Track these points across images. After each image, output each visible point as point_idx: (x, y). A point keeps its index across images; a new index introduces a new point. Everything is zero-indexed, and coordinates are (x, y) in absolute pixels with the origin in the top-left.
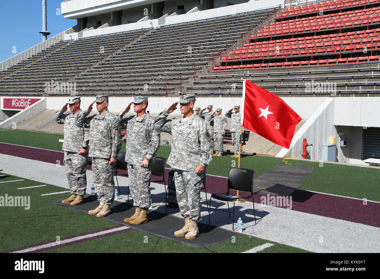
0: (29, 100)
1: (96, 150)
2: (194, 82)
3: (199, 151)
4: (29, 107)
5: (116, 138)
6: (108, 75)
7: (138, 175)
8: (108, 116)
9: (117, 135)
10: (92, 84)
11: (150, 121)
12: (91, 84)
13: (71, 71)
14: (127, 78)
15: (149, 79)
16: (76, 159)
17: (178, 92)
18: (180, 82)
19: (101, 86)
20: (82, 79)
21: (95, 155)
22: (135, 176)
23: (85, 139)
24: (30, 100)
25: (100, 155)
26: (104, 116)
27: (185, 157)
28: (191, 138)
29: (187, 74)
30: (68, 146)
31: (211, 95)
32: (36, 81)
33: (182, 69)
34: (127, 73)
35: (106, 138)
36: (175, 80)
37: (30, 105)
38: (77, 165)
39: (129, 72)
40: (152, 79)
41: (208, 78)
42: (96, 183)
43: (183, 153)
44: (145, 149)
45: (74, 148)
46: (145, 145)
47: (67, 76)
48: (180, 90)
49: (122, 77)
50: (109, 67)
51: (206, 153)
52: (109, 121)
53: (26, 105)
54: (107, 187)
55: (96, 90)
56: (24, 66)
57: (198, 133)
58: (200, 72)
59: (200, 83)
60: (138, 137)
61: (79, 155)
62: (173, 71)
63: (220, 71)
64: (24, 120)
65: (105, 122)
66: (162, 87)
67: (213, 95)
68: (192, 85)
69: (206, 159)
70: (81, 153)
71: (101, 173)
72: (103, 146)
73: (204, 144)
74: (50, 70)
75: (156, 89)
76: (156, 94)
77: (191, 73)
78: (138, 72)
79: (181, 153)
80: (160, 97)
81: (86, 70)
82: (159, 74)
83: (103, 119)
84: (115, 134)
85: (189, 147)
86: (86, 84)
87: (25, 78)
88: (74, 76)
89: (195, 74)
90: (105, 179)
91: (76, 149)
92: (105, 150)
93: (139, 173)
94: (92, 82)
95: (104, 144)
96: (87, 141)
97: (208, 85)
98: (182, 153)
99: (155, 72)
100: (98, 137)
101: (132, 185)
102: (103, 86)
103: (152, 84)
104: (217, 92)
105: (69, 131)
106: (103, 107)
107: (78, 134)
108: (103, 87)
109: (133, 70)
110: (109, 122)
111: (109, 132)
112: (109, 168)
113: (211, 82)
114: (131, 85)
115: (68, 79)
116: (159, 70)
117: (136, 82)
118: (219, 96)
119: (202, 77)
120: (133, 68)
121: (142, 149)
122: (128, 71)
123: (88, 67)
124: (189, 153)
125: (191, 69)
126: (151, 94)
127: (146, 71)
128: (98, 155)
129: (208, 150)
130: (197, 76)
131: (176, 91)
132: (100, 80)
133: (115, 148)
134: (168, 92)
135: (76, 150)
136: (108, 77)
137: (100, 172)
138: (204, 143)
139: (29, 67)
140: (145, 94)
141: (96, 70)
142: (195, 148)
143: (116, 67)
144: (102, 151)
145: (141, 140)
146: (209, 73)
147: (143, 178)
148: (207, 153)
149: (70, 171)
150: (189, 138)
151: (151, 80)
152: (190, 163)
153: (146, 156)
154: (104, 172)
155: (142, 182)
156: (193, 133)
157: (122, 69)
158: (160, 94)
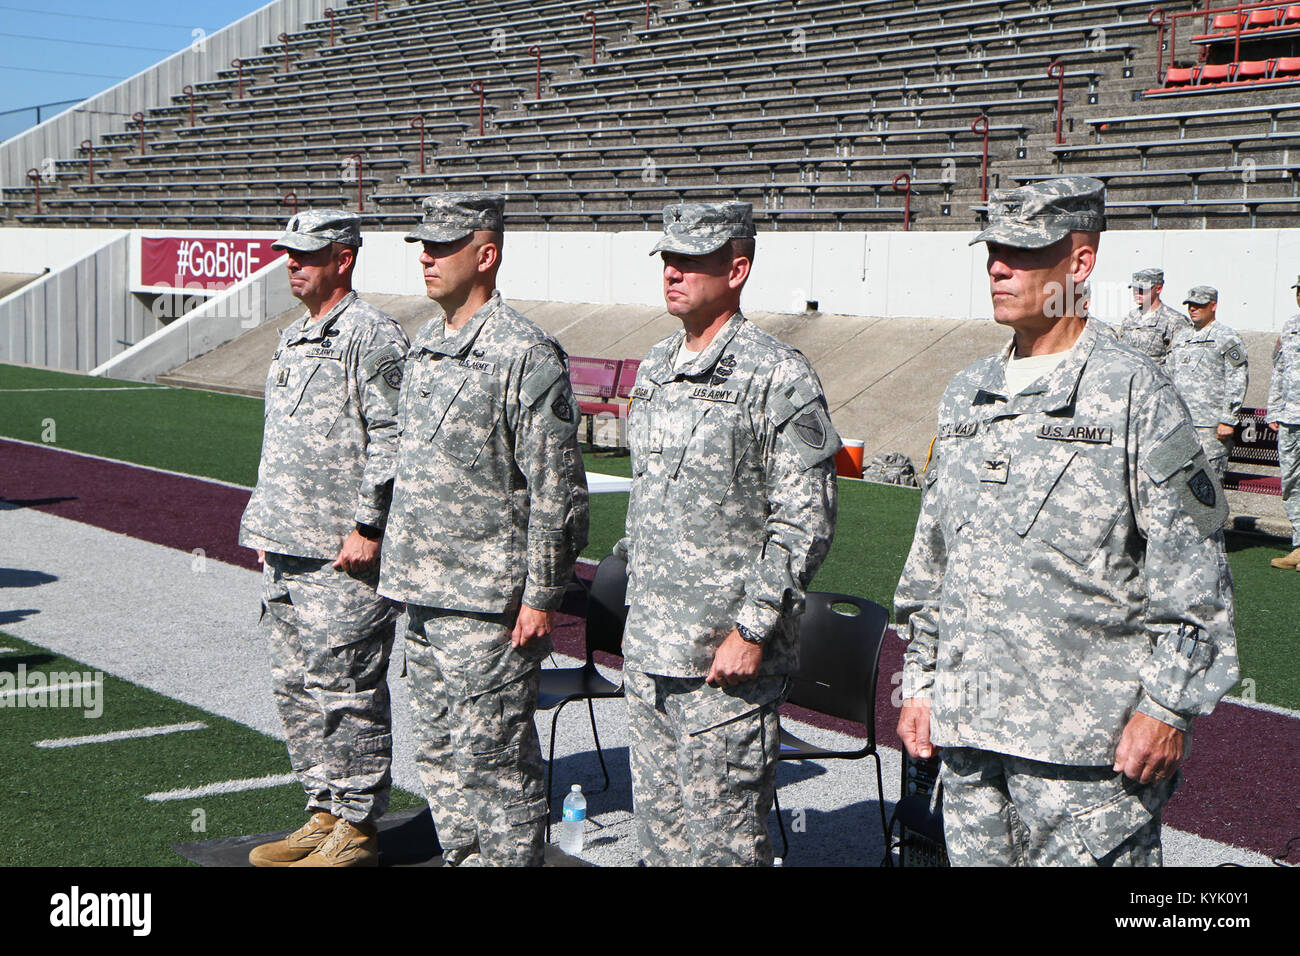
0: (251, 246)
1: (422, 555)
2: (1055, 153)
3: (1136, 606)
4: (253, 277)
5: (551, 481)
6: (622, 125)
7: (687, 740)
8: (496, 335)
9: (558, 463)
10: (546, 167)
11: (765, 371)
12: (539, 168)
13: (451, 107)
14: (716, 136)
15: (822, 142)
16: (316, 596)
17: (967, 206)
18: (981, 153)
19: (586, 177)
20: (498, 142)
21: (416, 588)
22: (669, 741)
23: (368, 477)
24: (257, 246)
25: (449, 590)
26: (470, 335)
27: (1034, 657)
28: (1076, 515)
29: (1019, 108)
30: (273, 522)
31: (1147, 216)
32: (291, 156)
33: (994, 87)
34: (717, 113)
35: (481, 482)
36: (957, 141)
37: (255, 268)
38: (322, 638)
39: (724, 108)
40: (837, 140)
41: (1134, 126)
42: (430, 761)
43: (1019, 625)
44: (735, 562)
45: (310, 534)
46: (732, 540)
47: (429, 129)
48: (980, 191)
49: (690, 130)
50: (632, 86)
51: (1189, 629)
52: (497, 367)
53: (240, 271)
54: (495, 795)
55: (564, 199)
56: (243, 84)
57: (1127, 476)
58: (1091, 96)
59: (1090, 154)
60: (685, 482)
61: (336, 575)
62: (947, 95)
63: (1199, 88)
64: (226, 342)
65: (476, 375)
66: (886, 180)
67: (1161, 216)
68: (1047, 169)
69: (1190, 676)
70: (347, 561)
71: (456, 706)
72: (466, 535)
73: (1175, 559)
74: (357, 101)
75: (856, 190)
76: (854, 216)
77: (1041, 106)
78: (768, 105)
79: (1005, 626)
80: (876, 229)
81: (522, 101)
82: (871, 115)
83: (463, 355)
84: (542, 457)
85: (1062, 578)
86: (517, 169)
87: (243, 144)
88: (465, 128)
89: (1062, 109)
90: (483, 744)
91: (322, 536)
92: (476, 555)
93: (693, 727)
94: (546, 160)
95: (468, 517)
96: (378, 487)
97: (1131, 164)
98: (1010, 625)
99: (856, 105)
100: (432, 470)
101: (649, 803)
102: (594, 175)
103: (836, 164)
104: (1181, 202)
105: (281, 429)
106: (464, 271)
107: (332, 443)
108: (596, 183)
109: (744, 98)
110: (503, 378)
111: (504, 440)
112: (508, 677)
113: (1150, 151)
114: (732, 173)
115: (435, 145)
116: (874, 94)
117: (759, 154)
118: (1191, 221)
119: (1098, 125)
120: (744, 86)
121: (716, 564)
122: (723, 100)
123: (531, 84)
124: (1065, 626)
125: (1043, 83)
126: (828, 216)
127: (807, 102)
128: (433, 587)
129: (1206, 601)
130: (1071, 122)
131: (957, 202)
132: (582, 148)
133: (547, 545)
134: (918, 203)
135: (320, 549)
136: (624, 134)
137: (451, 699)
138: (1176, 551)
139: (267, 91)
140: (799, 216)
141: (567, 102)
142: (1106, 586)
143: (662, 82)
144: (462, 565)
145: (705, 502)
146: (1137, 103)
147: (717, 763)
148: (1198, 628)
149: (295, 668)
150: (1056, 511)
151: (831, 146)
152: (1079, 702)
153: (740, 619)
154: (474, 699)
155: (712, 789)
156: (1089, 474)
157: (692, 93)
158: (877, 216)
